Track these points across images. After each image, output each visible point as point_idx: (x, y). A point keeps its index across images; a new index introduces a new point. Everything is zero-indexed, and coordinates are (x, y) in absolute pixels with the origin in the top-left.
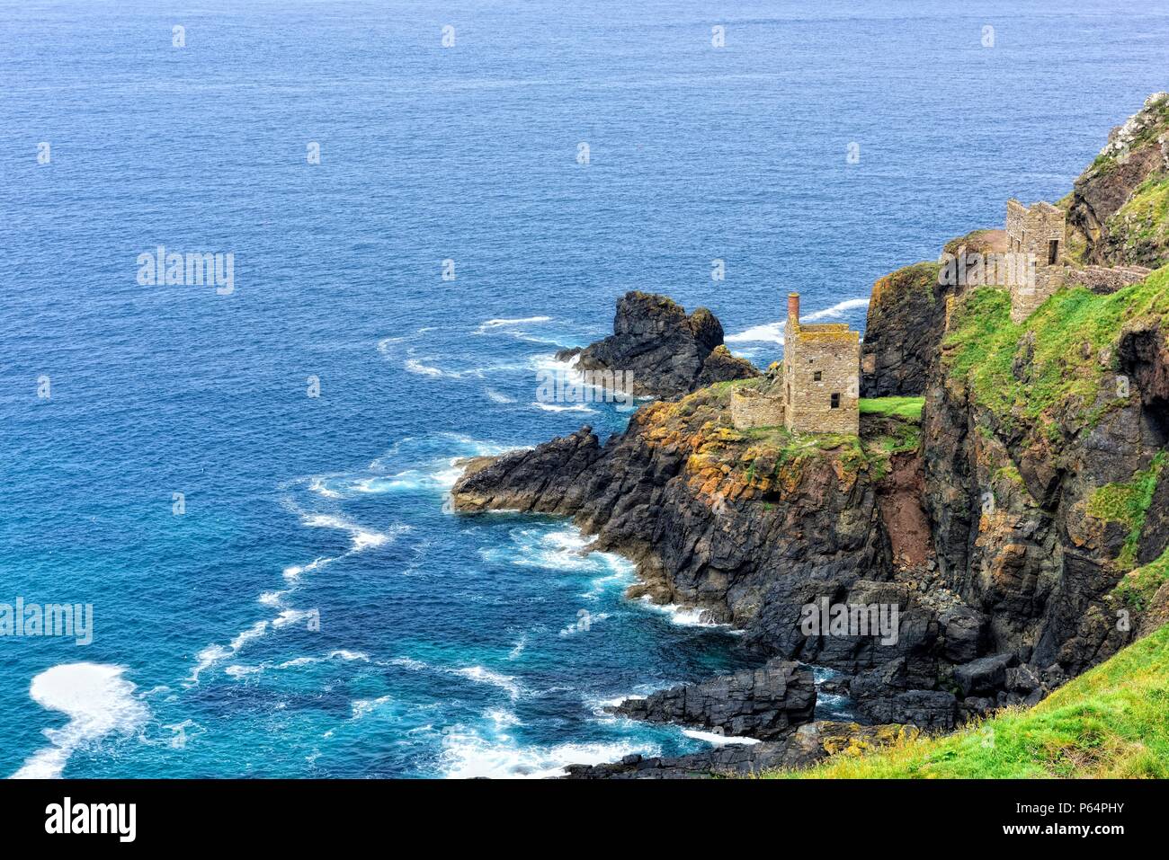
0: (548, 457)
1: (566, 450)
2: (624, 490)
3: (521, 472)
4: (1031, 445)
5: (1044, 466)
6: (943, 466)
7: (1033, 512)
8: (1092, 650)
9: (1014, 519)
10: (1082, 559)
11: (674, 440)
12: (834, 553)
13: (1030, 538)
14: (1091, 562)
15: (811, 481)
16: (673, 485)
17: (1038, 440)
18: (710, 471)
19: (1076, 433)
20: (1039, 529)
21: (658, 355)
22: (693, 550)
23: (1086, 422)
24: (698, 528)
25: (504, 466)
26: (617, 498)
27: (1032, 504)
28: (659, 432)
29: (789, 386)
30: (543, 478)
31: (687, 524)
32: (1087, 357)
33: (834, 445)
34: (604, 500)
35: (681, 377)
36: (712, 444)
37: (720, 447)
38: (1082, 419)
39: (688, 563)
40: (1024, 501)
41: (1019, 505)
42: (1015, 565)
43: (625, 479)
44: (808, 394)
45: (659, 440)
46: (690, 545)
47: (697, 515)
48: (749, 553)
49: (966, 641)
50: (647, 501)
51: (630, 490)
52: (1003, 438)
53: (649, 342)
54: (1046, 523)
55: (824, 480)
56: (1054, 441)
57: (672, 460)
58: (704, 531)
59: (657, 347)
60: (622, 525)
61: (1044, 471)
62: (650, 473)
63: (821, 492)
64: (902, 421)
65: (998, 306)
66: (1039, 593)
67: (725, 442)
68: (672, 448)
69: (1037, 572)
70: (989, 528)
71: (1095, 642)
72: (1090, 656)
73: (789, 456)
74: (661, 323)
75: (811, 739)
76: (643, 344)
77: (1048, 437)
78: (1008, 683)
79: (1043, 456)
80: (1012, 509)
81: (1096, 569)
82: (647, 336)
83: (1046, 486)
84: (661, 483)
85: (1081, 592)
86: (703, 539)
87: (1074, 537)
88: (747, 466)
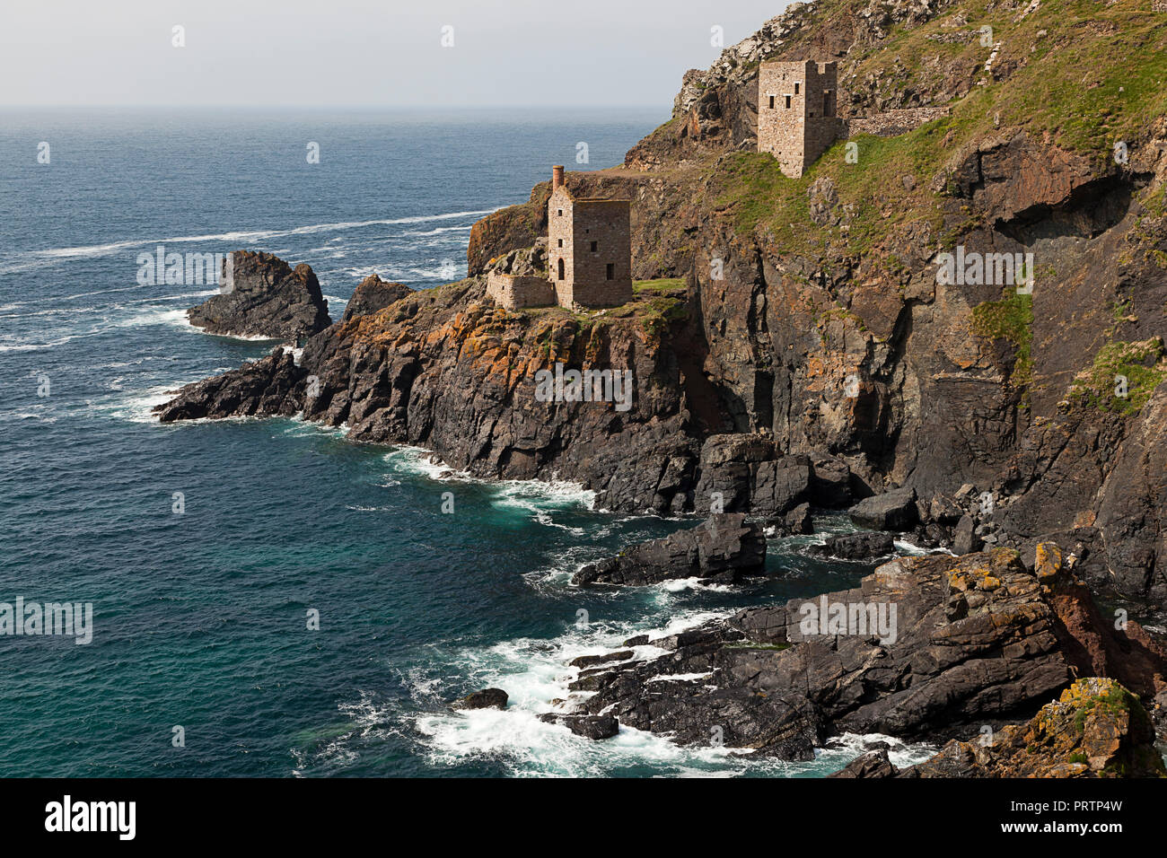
0: (249, 379)
1: (266, 372)
2: (355, 396)
3: (227, 394)
4: (862, 282)
5: (889, 298)
6: (736, 325)
7: (879, 347)
8: (1046, 462)
9: (858, 359)
10: (970, 381)
11: (404, 341)
12: (649, 419)
13: (877, 376)
14: (985, 382)
15: (612, 349)
16: (423, 382)
17: (874, 275)
18: (496, 351)
19: (930, 260)
20: (886, 365)
21: (275, 305)
22: (491, 435)
23: (940, 246)
24: (494, 410)
25: (206, 391)
26: (349, 406)
27: (876, 340)
28: (386, 336)
29: (561, 262)
30: (251, 399)
31: (478, 409)
32: (913, 188)
33: (627, 311)
34: (334, 409)
35: (302, 322)
36: (487, 326)
37: (498, 328)
38: (935, 243)
39: (486, 450)
40: (867, 338)
41: (862, 343)
42: (865, 404)
43: (355, 386)
44: (586, 266)
45: (388, 342)
46: (485, 429)
47: (492, 397)
48: (559, 429)
49: (840, 484)
50: (386, 405)
51: (364, 395)
52: (822, 282)
53: (260, 296)
54: (893, 359)
55: (626, 347)
56: (896, 273)
57: (410, 360)
58: (500, 415)
59: (268, 300)
60: (369, 430)
61: (889, 306)
62: (385, 376)
63: (625, 359)
64: (656, 294)
65: (767, 165)
66: (891, 430)
67: (504, 321)
68: (406, 348)
69: (887, 408)
70: (825, 372)
71: (1050, 453)
72: (1042, 469)
73: (583, 327)
74: (271, 278)
75: (900, 580)
76: (254, 299)
77: (889, 270)
78: (923, 515)
79: (885, 290)
80: (851, 349)
81: (993, 387)
82: (256, 290)
83: (894, 318)
84: (405, 382)
85: (975, 415)
86: (500, 421)
87: (957, 360)
88: (539, 341)
